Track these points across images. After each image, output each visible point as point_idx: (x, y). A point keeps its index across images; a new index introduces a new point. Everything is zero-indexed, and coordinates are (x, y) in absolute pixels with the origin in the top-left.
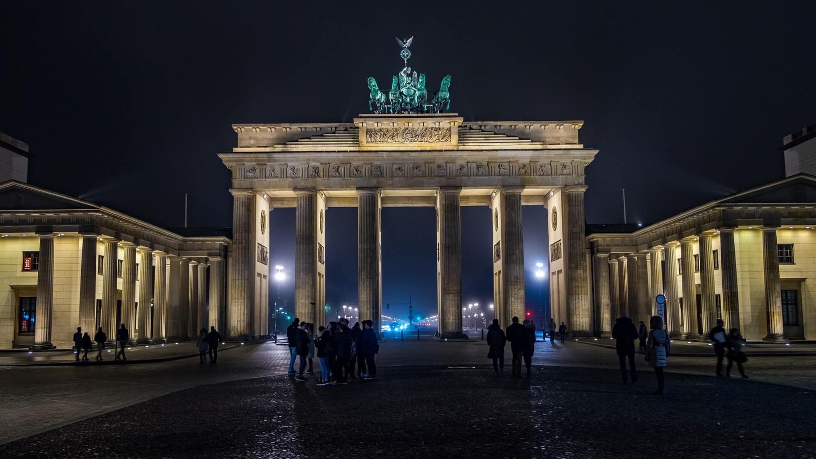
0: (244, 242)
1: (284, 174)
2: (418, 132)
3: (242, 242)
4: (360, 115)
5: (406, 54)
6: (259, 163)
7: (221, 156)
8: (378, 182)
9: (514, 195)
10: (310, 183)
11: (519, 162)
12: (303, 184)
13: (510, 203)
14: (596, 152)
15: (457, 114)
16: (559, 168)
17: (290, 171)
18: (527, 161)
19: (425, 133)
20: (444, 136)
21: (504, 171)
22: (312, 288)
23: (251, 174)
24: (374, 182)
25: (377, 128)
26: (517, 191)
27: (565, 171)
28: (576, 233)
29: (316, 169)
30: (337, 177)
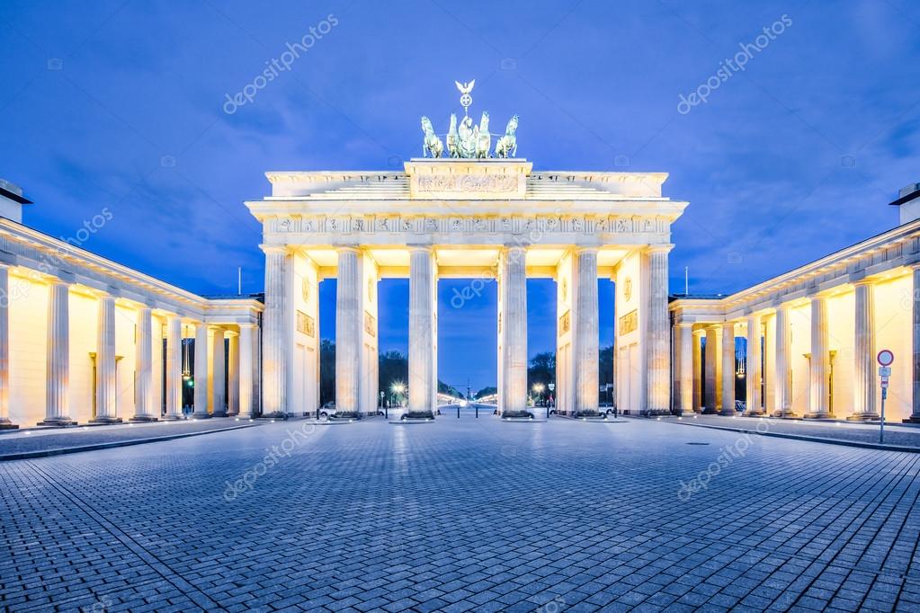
0: (277, 306)
1: (322, 228)
2: (480, 180)
3: (274, 307)
4: (412, 159)
5: (466, 100)
6: (293, 214)
7: (247, 204)
8: (432, 238)
9: (589, 255)
10: (353, 239)
11: (597, 216)
12: (344, 239)
13: (584, 263)
14: (685, 204)
15: (525, 160)
16: (642, 224)
17: (329, 224)
18: (605, 215)
19: (489, 180)
20: (510, 186)
21: (578, 226)
22: (355, 360)
23: (285, 228)
24: (427, 238)
25: (432, 175)
26: (592, 250)
27: (648, 228)
28: (659, 299)
29: (360, 223)
30: (383, 231)
